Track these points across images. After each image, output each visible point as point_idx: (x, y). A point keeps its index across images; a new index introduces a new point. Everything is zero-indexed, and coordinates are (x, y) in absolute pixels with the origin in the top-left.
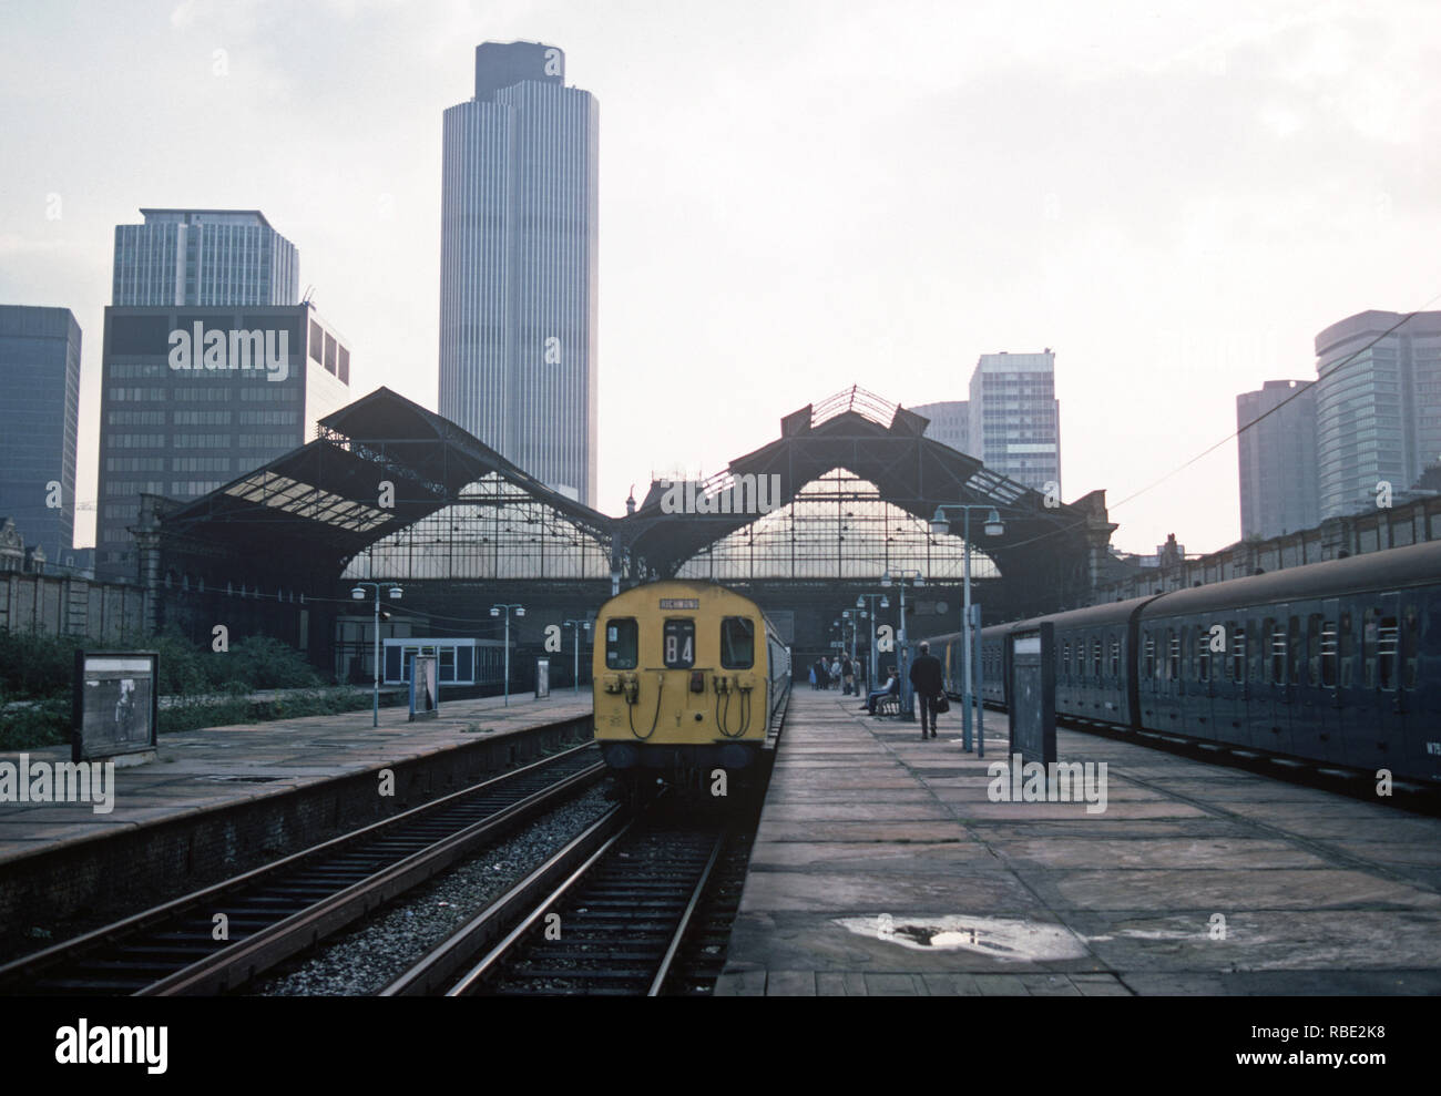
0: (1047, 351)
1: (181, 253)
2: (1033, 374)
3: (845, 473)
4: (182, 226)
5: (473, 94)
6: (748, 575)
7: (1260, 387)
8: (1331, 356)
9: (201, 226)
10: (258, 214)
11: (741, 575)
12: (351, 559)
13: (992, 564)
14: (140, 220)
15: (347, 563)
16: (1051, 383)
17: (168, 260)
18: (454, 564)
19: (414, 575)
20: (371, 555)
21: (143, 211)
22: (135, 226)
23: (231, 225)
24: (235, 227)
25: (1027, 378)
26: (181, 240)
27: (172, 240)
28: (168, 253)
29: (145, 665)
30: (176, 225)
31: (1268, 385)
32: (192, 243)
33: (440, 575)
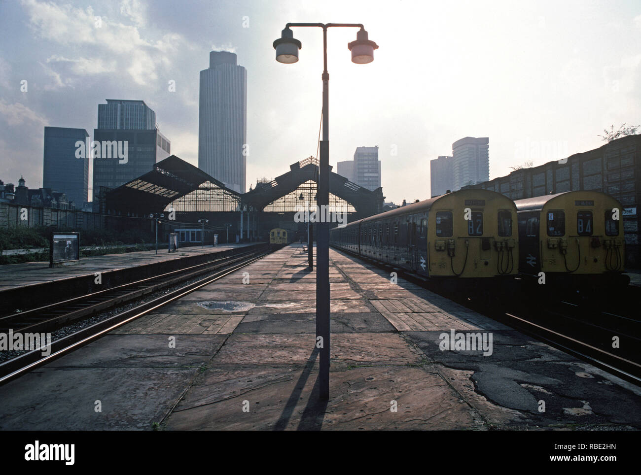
0: (376, 146)
1: (119, 113)
2: (372, 153)
3: (312, 182)
4: (119, 105)
5: (209, 67)
6: (284, 211)
7: (437, 158)
8: (457, 149)
9: (125, 105)
10: (142, 102)
11: (282, 211)
12: (167, 206)
13: (354, 208)
14: (106, 103)
15: (165, 207)
16: (377, 156)
17: (115, 115)
18: (197, 207)
19: (186, 211)
20: (173, 204)
21: (107, 100)
22: (104, 105)
23: (134, 105)
24: (136, 106)
25: (370, 154)
26: (119, 109)
27: (116, 109)
28: (115, 113)
29: (75, 237)
30: (117, 105)
31: (439, 157)
32: (122, 110)
33: (193, 211)
